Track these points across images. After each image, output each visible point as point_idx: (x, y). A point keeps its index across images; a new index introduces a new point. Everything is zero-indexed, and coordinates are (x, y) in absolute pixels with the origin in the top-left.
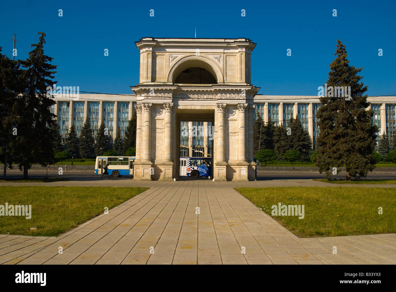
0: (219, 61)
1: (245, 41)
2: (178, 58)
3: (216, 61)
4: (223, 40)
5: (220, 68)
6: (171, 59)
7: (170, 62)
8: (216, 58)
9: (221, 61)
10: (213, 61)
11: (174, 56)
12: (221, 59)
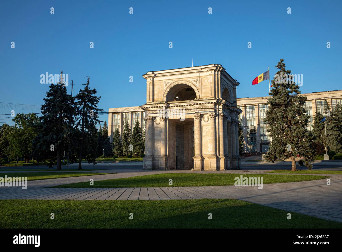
0: (196, 82)
1: (213, 66)
2: (169, 83)
3: (195, 83)
4: (199, 68)
5: (197, 88)
6: (165, 84)
7: (164, 87)
8: (194, 81)
9: (198, 83)
10: (192, 83)
11: (167, 82)
12: (198, 81)
